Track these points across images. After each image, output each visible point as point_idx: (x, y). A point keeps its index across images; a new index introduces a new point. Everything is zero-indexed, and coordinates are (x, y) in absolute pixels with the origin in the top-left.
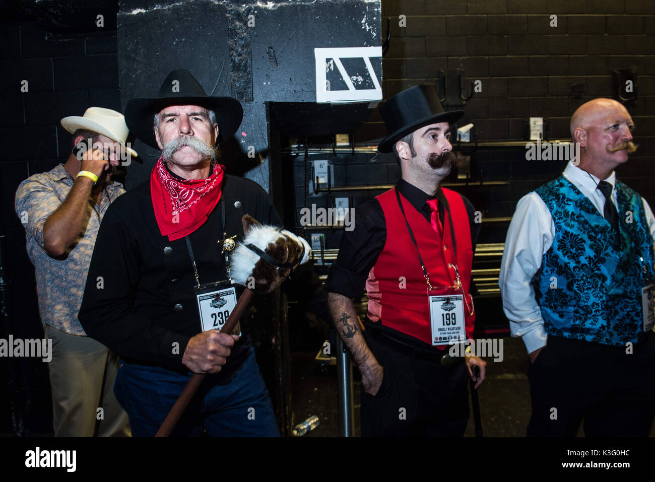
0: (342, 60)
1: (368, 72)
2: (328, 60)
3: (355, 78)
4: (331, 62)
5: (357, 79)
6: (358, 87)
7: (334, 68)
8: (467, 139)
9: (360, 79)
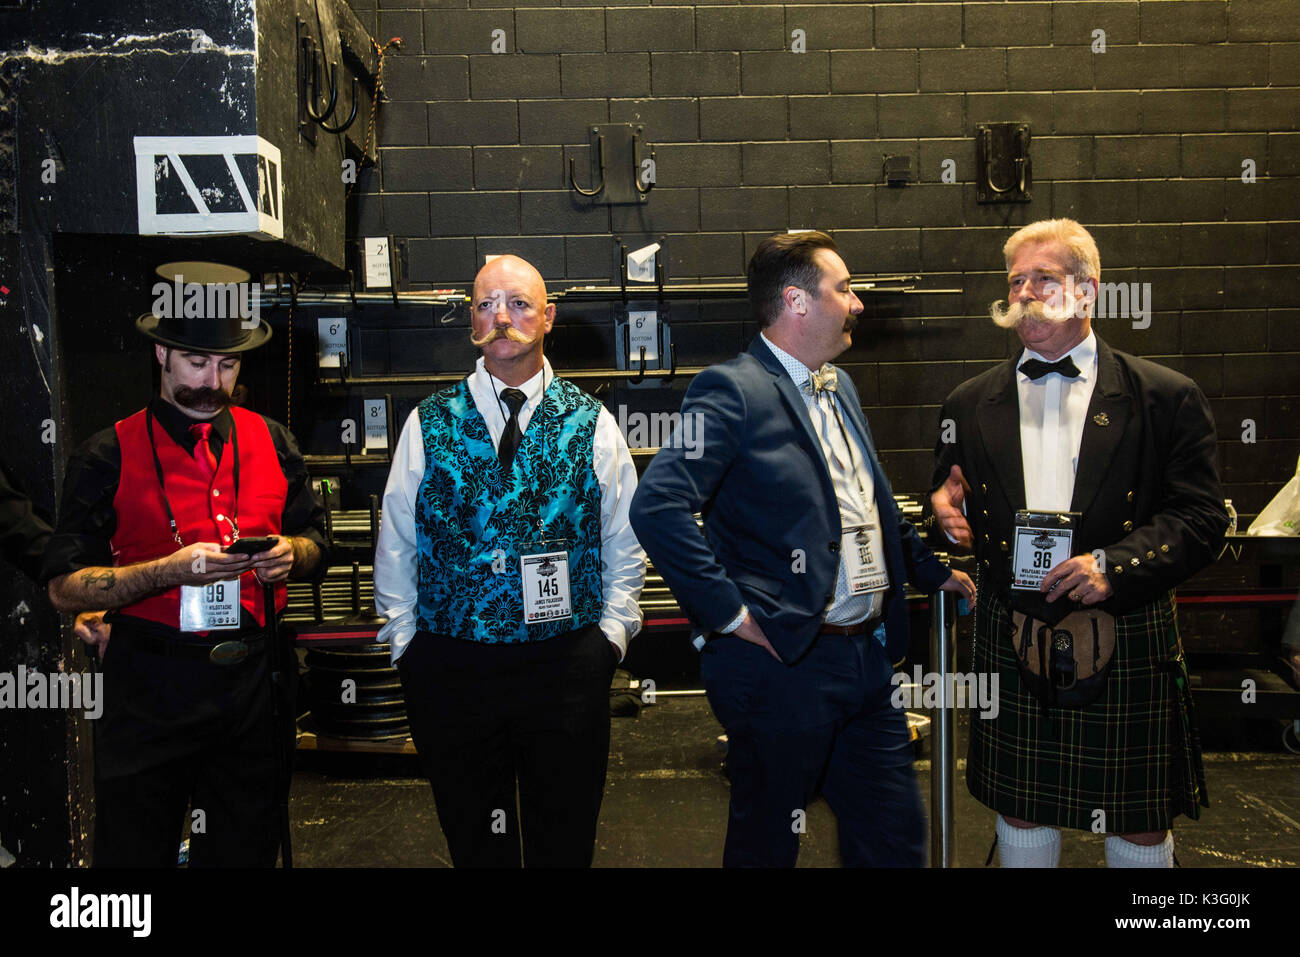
0: (184, 158)
1: (233, 181)
2: (159, 159)
3: (208, 191)
4: (165, 162)
5: (212, 194)
6: (214, 207)
7: (169, 175)
8: (651, 277)
9: (218, 193)
